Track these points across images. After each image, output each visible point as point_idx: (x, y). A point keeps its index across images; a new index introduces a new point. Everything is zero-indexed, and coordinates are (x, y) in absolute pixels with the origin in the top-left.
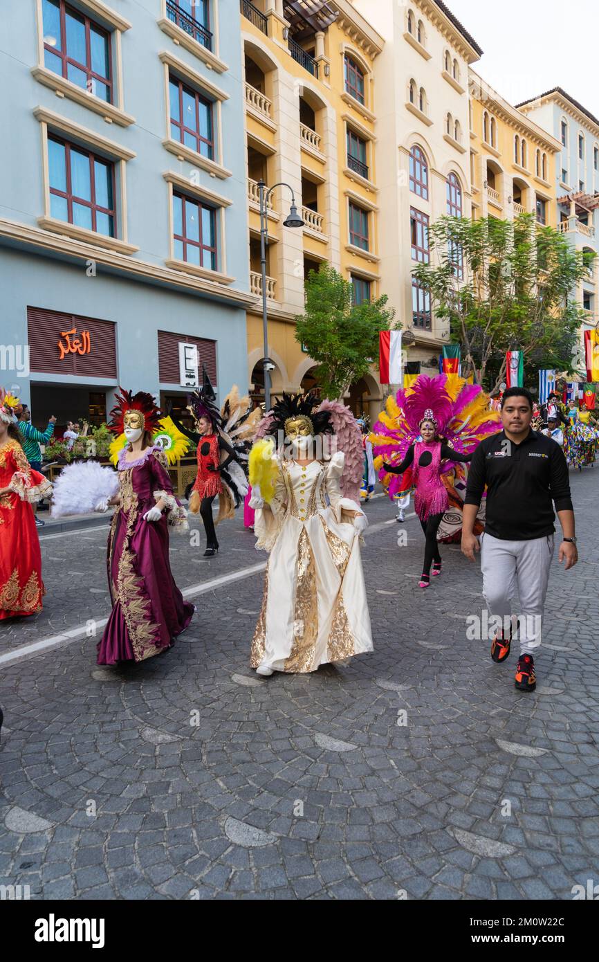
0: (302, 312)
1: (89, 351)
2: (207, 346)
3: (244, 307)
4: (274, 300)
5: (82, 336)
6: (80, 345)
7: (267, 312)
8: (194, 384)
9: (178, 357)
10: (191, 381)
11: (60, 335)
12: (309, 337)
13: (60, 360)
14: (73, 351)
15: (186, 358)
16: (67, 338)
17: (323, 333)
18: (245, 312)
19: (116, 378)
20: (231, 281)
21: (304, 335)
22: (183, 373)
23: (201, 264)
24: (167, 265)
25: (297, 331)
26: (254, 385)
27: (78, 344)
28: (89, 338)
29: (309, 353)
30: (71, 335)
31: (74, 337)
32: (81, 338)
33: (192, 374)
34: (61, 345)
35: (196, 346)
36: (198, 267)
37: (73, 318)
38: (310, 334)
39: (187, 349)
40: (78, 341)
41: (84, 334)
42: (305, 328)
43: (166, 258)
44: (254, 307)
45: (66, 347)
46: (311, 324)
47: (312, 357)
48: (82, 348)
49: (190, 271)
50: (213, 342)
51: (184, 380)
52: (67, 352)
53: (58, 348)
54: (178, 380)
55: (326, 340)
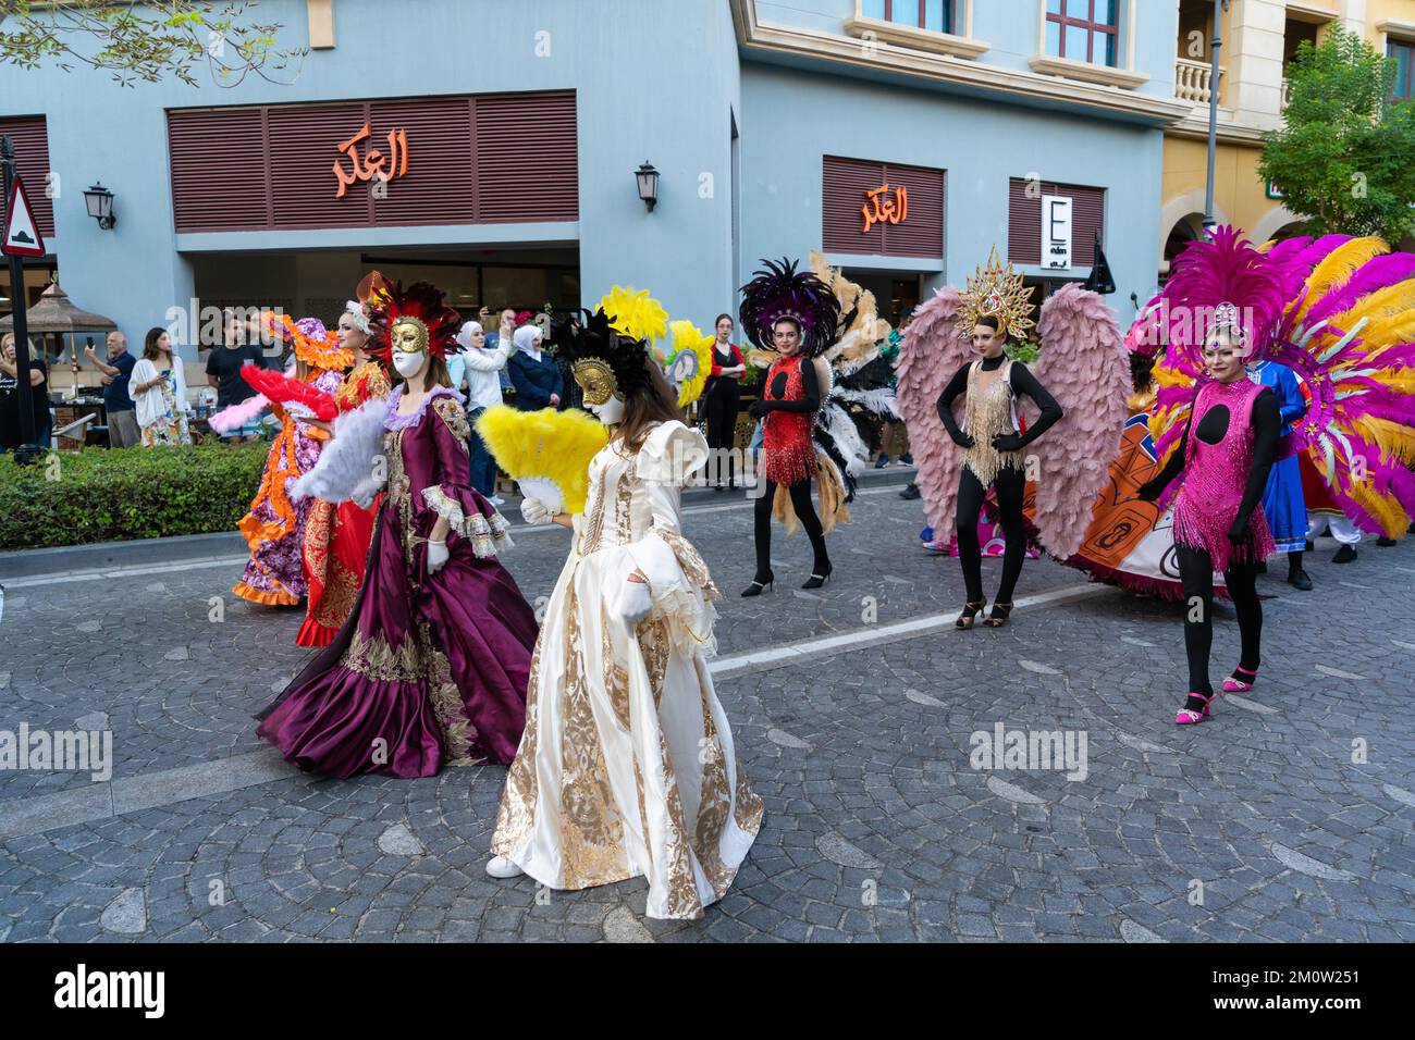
0: (1279, 125)
1: (904, 217)
2: (1088, 199)
3: (1161, 125)
5: (895, 195)
6: (893, 209)
7: (1218, 132)
8: (1065, 263)
10: (1060, 259)
11: (866, 195)
12: (1289, 171)
13: (863, 233)
14: (883, 219)
15: (1052, 221)
16: (875, 200)
17: (1320, 163)
18: (1161, 135)
19: (942, 258)
21: (1278, 167)
22: (1046, 246)
25: (1264, 160)
26: (1168, 262)
29: (1284, 199)
30: (880, 195)
31: (884, 197)
32: (894, 197)
33: (1061, 247)
34: (866, 211)
35: (1070, 199)
37: (885, 167)
38: (1290, 166)
39: (1055, 206)
40: (889, 203)
41: (898, 193)
42: (1282, 155)
44: (1179, 124)
45: (873, 213)
46: (1295, 145)
47: (1290, 208)
48: (895, 214)
50: (1101, 191)
51: (1047, 258)
52: (874, 220)
53: (862, 215)
55: (1324, 174)
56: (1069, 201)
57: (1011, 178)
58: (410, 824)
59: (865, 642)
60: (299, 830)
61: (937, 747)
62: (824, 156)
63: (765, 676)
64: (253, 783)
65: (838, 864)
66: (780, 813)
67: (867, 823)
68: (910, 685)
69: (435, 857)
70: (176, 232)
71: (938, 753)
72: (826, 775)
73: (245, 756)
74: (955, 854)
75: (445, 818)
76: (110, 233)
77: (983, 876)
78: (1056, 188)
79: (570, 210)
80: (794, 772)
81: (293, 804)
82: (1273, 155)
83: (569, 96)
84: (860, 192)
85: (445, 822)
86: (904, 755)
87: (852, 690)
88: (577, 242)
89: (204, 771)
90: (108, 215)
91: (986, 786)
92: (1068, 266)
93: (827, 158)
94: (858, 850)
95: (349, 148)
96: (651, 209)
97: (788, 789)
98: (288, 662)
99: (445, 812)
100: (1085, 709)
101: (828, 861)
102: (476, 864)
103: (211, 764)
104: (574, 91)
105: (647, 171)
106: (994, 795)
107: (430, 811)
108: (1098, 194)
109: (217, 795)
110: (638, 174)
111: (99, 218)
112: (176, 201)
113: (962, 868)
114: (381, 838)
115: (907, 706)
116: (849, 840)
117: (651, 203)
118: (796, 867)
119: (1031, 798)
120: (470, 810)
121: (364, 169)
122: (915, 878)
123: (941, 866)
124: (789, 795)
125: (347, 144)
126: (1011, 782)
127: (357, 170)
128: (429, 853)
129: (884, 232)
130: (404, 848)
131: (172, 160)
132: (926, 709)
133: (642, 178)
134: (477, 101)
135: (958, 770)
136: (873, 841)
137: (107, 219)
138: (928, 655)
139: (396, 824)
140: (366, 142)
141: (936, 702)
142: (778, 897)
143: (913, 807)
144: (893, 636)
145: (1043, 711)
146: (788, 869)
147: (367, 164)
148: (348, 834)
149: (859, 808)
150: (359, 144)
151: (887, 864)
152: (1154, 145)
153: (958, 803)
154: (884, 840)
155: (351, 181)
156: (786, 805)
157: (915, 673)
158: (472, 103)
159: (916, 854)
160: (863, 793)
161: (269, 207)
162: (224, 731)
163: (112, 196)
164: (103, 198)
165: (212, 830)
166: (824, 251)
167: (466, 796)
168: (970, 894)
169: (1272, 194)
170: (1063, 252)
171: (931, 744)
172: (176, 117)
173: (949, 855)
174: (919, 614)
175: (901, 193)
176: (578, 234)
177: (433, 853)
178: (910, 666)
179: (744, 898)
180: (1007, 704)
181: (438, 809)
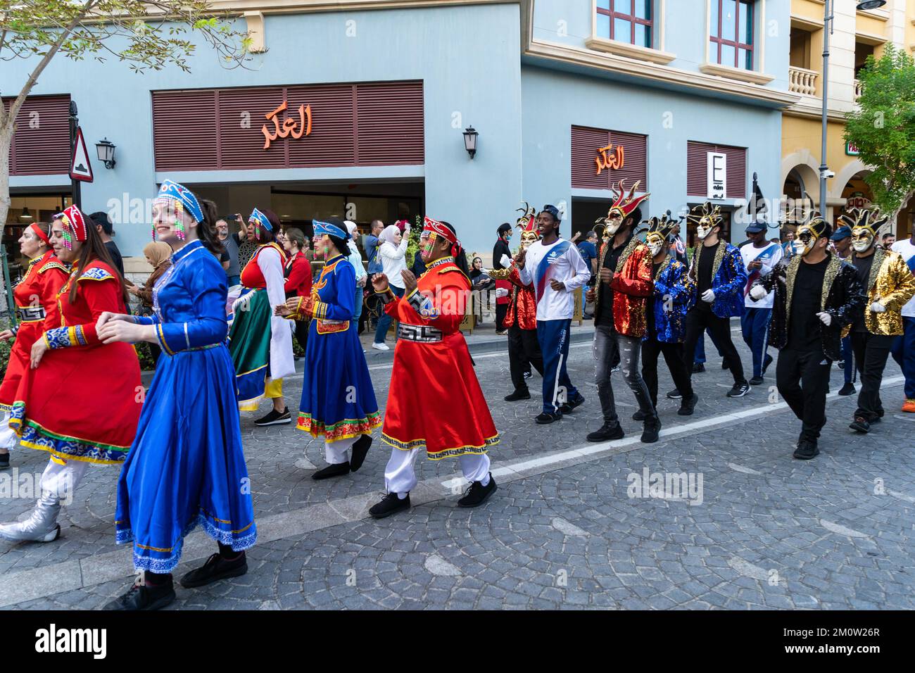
1: (622, 166)
2: (737, 154)
4: (814, 97)
5: (616, 151)
6: (615, 160)
8: (722, 196)
9: (706, 168)
10: (719, 193)
11: (598, 151)
13: (596, 176)
14: (609, 166)
15: (714, 169)
16: (604, 154)
18: (781, 113)
20: (769, 80)
22: (711, 184)
23: (736, 65)
24: (701, 70)
27: (613, 159)
28: (623, 153)
30: (607, 150)
31: (610, 152)
32: (615, 152)
33: (720, 185)
34: (598, 161)
36: (733, 69)
37: (609, 133)
40: (613, 156)
41: (618, 150)
43: (701, 63)
48: (616, 163)
49: (726, 75)
50: (744, 149)
51: (711, 192)
52: (603, 167)
53: (596, 164)
54: (705, 193)
56: (724, 155)
57: (688, 141)
58: (441, 554)
59: (681, 433)
60: (366, 560)
61: (771, 500)
62: (572, 126)
63: (627, 455)
64: (315, 529)
65: (753, 579)
66: (692, 545)
67: (756, 551)
68: (728, 461)
69: (471, 577)
70: (156, 171)
71: (775, 504)
72: (708, 519)
73: (300, 510)
74: (830, 572)
75: (463, 550)
76: (112, 171)
77: (858, 586)
78: (716, 148)
79: (419, 158)
80: (685, 517)
81: (351, 542)
82: (854, 127)
83: (418, 84)
84: (594, 149)
85: (465, 553)
86: (753, 506)
87: (692, 464)
88: (423, 178)
89: (278, 520)
90: (111, 159)
91: (821, 526)
92: (724, 197)
93: (574, 127)
94: (760, 569)
95: (273, 116)
96: (472, 157)
97: (687, 529)
98: (297, 449)
99: (461, 546)
100: (856, 476)
101: (745, 576)
102: (503, 581)
103: (279, 516)
104: (422, 81)
105: (470, 132)
106: (830, 532)
107: (450, 546)
108: (742, 152)
109: (295, 537)
110: (464, 134)
111: (105, 162)
112: (156, 151)
113: (840, 581)
114: (426, 564)
115: (736, 474)
116: (750, 562)
117: (472, 152)
118: (725, 581)
119: (857, 534)
120: (477, 545)
121: (282, 131)
122: (812, 587)
123: (825, 579)
124: (691, 533)
125: (272, 114)
126: (836, 523)
127: (278, 131)
128: (465, 574)
129: (609, 175)
130: (447, 571)
131: (154, 124)
132: (749, 476)
133: (467, 137)
134: (358, 87)
135: (796, 515)
136: (767, 562)
137: (110, 162)
138: (729, 441)
139: (430, 555)
140: (284, 113)
141: (752, 471)
142: (725, 601)
143: (780, 540)
144: (697, 429)
145: (829, 477)
146: (721, 582)
147: (284, 127)
148: (400, 562)
149: (744, 541)
150: (280, 114)
151: (787, 578)
152: (776, 121)
153: (809, 538)
154: (774, 562)
155: (274, 138)
156: (693, 540)
157: (727, 453)
158: (354, 88)
159: (801, 571)
160: (739, 531)
161: (218, 155)
162: (277, 494)
163: (114, 147)
164: (109, 148)
165: (305, 561)
166: (572, 187)
167: (469, 535)
168: (857, 598)
169: (849, 152)
170: (721, 188)
171: (767, 498)
172: (158, 97)
173: (826, 572)
174: (706, 415)
175: (620, 150)
176: (424, 174)
177: (468, 574)
178: (721, 449)
179: (702, 602)
180: (801, 472)
181: (455, 544)
